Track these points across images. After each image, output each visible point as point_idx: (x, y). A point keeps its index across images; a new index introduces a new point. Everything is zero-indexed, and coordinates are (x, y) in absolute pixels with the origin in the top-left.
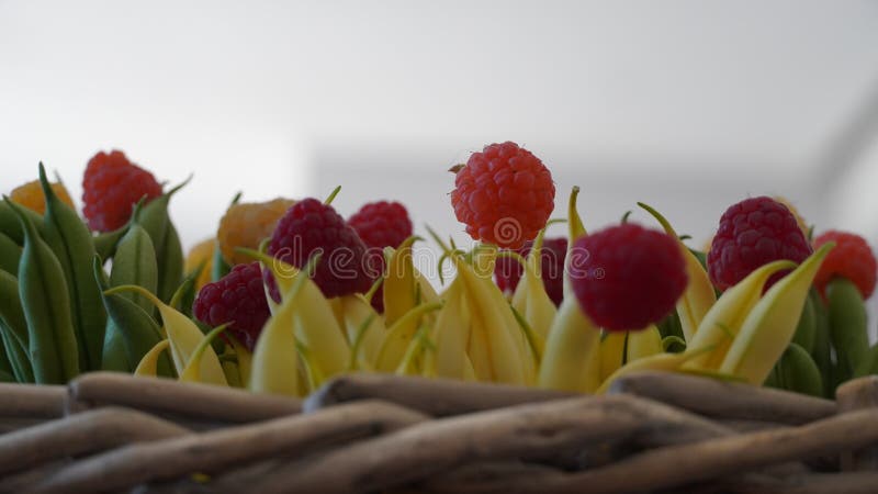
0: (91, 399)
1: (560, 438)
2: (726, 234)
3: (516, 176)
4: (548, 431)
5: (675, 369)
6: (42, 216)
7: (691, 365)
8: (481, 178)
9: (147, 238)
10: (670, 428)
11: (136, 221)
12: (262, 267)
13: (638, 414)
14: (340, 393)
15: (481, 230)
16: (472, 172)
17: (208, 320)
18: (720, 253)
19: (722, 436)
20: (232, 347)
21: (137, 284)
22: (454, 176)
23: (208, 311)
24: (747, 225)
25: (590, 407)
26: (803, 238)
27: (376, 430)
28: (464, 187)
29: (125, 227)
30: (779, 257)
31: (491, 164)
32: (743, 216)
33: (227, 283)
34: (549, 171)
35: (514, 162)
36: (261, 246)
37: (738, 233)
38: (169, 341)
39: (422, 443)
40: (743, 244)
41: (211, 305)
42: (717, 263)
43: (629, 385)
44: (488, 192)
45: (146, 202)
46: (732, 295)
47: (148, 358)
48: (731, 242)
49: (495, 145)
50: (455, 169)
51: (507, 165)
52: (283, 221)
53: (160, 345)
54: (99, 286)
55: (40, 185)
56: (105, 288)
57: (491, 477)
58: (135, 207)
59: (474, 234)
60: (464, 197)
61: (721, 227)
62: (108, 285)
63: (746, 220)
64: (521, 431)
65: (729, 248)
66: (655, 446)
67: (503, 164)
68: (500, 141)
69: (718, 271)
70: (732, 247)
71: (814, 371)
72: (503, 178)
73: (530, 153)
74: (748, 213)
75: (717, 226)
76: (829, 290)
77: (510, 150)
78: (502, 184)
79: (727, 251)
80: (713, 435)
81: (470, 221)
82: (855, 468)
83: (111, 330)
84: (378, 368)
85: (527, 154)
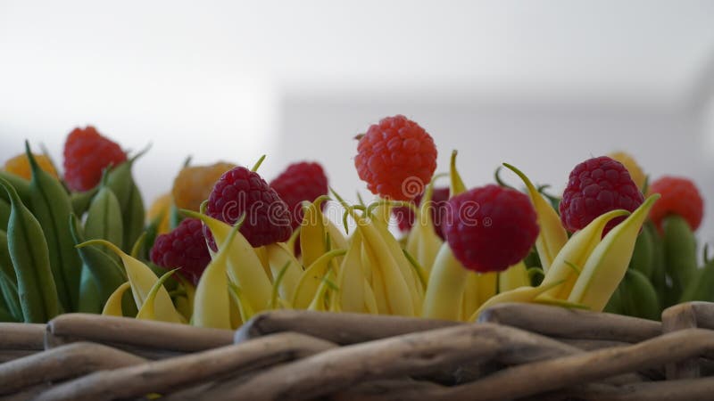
0: (66, 336)
1: (438, 359)
2: (573, 189)
3: (405, 143)
4: (428, 355)
5: (532, 300)
6: (28, 182)
7: (545, 296)
8: (377, 145)
9: (113, 199)
10: (527, 349)
11: (105, 184)
12: (203, 223)
13: (500, 339)
14: (262, 327)
15: (378, 187)
16: (370, 140)
17: (163, 264)
18: (569, 203)
19: (569, 354)
20: (183, 285)
21: (106, 238)
22: (357, 142)
23: (162, 257)
24: (590, 180)
25: (463, 333)
26: (636, 189)
27: (291, 356)
28: (364, 153)
29: (96, 189)
30: (616, 206)
31: (385, 134)
32: (587, 173)
33: (176, 234)
34: (431, 138)
35: (403, 131)
36: (202, 206)
37: (583, 188)
38: (130, 283)
39: (328, 366)
40: (587, 196)
41: (164, 252)
42: (567, 212)
43: (493, 315)
44: (383, 156)
45: (113, 168)
46: (580, 236)
47: (115, 297)
48: (578, 194)
49: (388, 118)
50: (358, 137)
51: (397, 134)
52: (218, 186)
53: (123, 287)
54: (75, 239)
55: (26, 157)
56: (80, 242)
57: (386, 391)
58: (104, 171)
59: (373, 190)
60: (364, 161)
61: (570, 182)
62: (82, 238)
63: (589, 176)
64: (407, 355)
65: (576, 199)
66: (515, 364)
67: (394, 133)
68: (393, 114)
69: (568, 217)
70: (578, 198)
71: (651, 293)
72: (394, 145)
73: (415, 124)
74: (591, 171)
75: (567, 180)
76: (665, 224)
77: (400, 122)
78: (394, 149)
79: (575, 201)
80: (562, 354)
81: (369, 180)
82: (677, 377)
83: (86, 274)
84: (294, 306)
85: (413, 124)
